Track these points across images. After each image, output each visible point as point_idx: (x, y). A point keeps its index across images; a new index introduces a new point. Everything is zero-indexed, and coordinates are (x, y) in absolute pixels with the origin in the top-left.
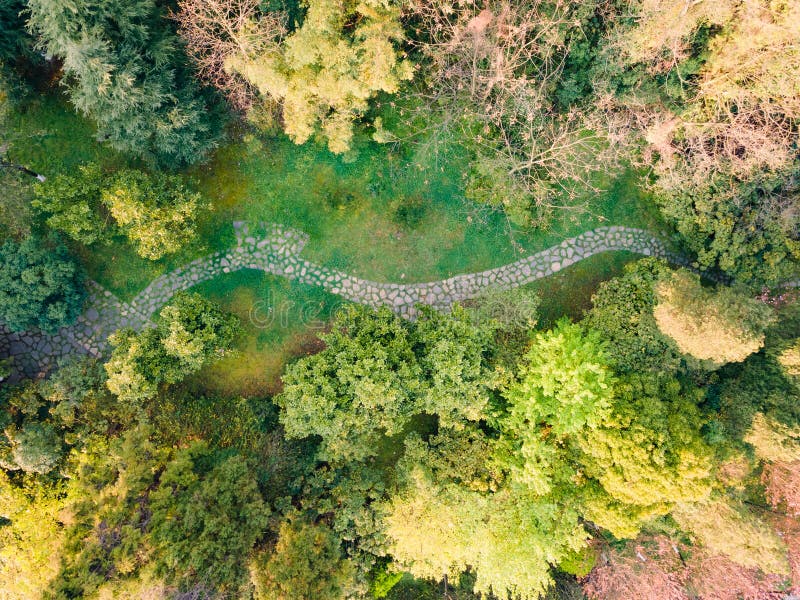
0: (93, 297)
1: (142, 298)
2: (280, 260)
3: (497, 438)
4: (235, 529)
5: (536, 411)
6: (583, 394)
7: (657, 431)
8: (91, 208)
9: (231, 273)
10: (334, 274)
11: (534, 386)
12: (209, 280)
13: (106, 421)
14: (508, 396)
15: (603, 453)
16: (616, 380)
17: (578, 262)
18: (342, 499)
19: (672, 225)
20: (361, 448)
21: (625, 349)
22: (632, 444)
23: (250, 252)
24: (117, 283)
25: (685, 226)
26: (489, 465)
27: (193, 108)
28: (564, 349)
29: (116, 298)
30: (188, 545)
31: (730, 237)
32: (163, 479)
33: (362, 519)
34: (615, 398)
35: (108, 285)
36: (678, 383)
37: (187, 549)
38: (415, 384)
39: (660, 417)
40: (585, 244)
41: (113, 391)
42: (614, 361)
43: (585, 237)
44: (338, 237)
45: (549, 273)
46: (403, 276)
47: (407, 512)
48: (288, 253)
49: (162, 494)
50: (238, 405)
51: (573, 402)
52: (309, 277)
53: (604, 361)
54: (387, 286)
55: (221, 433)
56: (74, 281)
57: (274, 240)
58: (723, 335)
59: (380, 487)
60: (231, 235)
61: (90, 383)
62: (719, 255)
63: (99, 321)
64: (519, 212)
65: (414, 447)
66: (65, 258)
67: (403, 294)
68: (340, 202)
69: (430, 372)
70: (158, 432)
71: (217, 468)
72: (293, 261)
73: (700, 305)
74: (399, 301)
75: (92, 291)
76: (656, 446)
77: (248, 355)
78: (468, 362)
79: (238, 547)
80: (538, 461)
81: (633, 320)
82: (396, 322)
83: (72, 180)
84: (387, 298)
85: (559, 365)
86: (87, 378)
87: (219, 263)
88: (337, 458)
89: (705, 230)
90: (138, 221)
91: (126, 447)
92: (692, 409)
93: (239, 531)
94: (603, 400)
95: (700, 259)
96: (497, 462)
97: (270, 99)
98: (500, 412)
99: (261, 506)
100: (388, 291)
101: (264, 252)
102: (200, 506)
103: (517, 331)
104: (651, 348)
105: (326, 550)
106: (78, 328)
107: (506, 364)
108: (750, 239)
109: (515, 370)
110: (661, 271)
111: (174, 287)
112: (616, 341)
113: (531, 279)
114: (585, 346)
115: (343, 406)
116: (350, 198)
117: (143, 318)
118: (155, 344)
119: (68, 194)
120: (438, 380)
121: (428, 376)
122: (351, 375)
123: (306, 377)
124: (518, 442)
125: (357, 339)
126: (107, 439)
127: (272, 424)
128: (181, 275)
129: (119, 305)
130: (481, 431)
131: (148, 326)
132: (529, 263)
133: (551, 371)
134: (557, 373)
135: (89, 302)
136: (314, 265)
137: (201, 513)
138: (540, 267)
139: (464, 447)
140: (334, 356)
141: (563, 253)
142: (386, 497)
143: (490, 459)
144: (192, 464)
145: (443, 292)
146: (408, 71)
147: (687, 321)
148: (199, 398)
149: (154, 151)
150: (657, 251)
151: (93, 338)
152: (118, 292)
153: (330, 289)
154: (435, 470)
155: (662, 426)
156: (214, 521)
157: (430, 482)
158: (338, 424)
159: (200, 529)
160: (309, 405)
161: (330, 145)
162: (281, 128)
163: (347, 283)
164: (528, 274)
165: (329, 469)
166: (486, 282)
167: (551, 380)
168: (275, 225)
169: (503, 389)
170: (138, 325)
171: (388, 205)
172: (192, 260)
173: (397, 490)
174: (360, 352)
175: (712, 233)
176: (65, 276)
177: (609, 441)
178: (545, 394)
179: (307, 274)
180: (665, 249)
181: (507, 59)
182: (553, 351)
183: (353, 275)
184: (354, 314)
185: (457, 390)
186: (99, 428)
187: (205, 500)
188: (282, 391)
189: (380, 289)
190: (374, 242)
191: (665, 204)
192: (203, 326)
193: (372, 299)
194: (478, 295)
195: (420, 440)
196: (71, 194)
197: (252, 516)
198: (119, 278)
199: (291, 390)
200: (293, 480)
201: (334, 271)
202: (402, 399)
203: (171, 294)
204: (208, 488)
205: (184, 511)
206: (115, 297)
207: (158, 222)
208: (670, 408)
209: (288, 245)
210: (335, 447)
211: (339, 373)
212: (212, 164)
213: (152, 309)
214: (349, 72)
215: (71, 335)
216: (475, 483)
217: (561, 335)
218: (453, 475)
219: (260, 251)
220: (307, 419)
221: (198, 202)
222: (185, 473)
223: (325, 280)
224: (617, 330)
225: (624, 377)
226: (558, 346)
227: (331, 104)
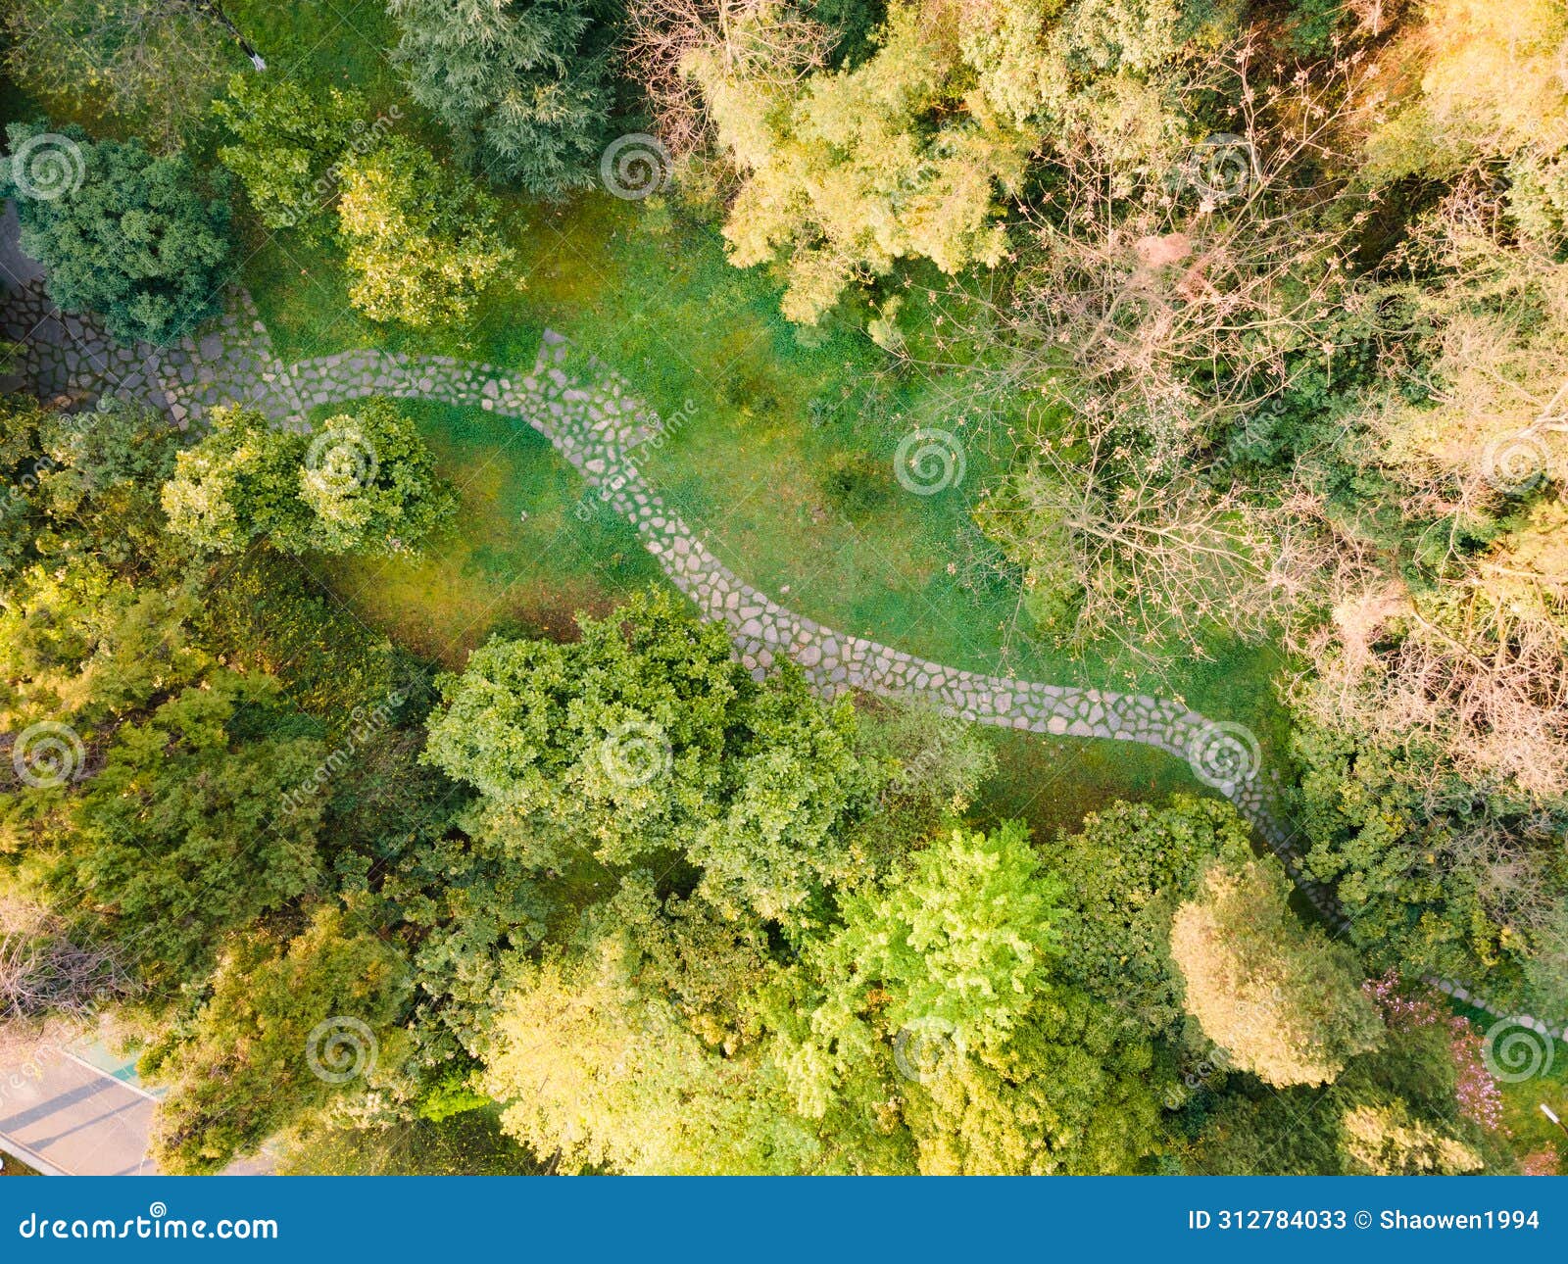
0: (230, 319)
1: (315, 368)
2: (590, 442)
3: (787, 964)
4: (234, 876)
5: (878, 960)
6: (975, 981)
7: (1065, 1120)
8: (312, 168)
9: (492, 414)
10: (669, 518)
11: (899, 916)
12: (447, 405)
13: (127, 546)
14: (846, 905)
15: (950, 1102)
16: (1046, 988)
17: (1098, 739)
18: (459, 915)
19: (1298, 768)
20: (541, 846)
21: (1092, 939)
22: (1008, 1117)
23: (546, 397)
24: (285, 317)
25: (1317, 785)
26: (745, 1002)
27: (586, 101)
28: (987, 882)
29: (270, 345)
30: (135, 862)
31: (1384, 851)
32: (163, 713)
33: (472, 970)
34: (1025, 1018)
35: (268, 314)
36: (1149, 1056)
37: (127, 868)
38: (692, 799)
39: (1084, 1099)
40: (1130, 714)
41: (166, 508)
42: (1061, 951)
43: (1137, 704)
44: (712, 458)
45: (1038, 728)
46: (785, 589)
47: (555, 1006)
48: (610, 436)
49: (144, 740)
50: (374, 649)
51: (949, 985)
52: (622, 497)
53: (1042, 941)
54: (748, 589)
55: (315, 681)
56: (210, 276)
57: (598, 400)
58: (1272, 1026)
59: (537, 932)
60: (529, 349)
61: (137, 467)
62: (1349, 869)
63: (217, 366)
64: (1047, 597)
65: (634, 899)
66: (218, 227)
67: (767, 620)
68: (749, 402)
69: (732, 791)
70: (206, 616)
71: (270, 742)
72: (611, 454)
73: (1263, 948)
74: (753, 628)
75: (234, 306)
76: (1049, 1147)
77: (440, 571)
78: (806, 814)
79: (219, 913)
80: (833, 1050)
81: (1136, 897)
82: (724, 665)
83: (306, 103)
84: (736, 611)
85: (964, 904)
86: (137, 455)
87: (482, 384)
88: (489, 842)
89: (1349, 813)
90: (378, 242)
91: (134, 615)
92: (1149, 1115)
93: (239, 884)
94: (1004, 1011)
95: (1310, 857)
96: (761, 1008)
97: (729, 158)
98: (816, 924)
99: (306, 858)
100: (745, 601)
101: (571, 410)
102: (199, 800)
103: (926, 803)
104: (1138, 962)
105: (375, 996)
106: (175, 357)
107: (873, 847)
108: (1415, 873)
109: (884, 868)
110: (1233, 839)
111: (381, 381)
112: (1085, 916)
113: (1002, 722)
114: (1025, 897)
115: (549, 765)
116: (770, 404)
117: (297, 405)
118: (287, 466)
119: (286, 124)
120: (738, 813)
121: (726, 795)
122: (592, 721)
123: (513, 677)
124: (818, 994)
125: (640, 659)
126: (111, 579)
127: (411, 719)
128: (405, 367)
129: (268, 358)
130: (765, 935)
131: (295, 426)
132: (1014, 692)
133: (943, 907)
134: (950, 917)
135: (218, 322)
136: (642, 482)
137: (191, 816)
138: (1030, 710)
139: (720, 948)
140: (584, 667)
141: (1084, 708)
142: (535, 955)
143: (752, 992)
144: (229, 711)
145: (839, 656)
146: (994, 249)
147: (1225, 962)
148: (313, 598)
149: (478, 132)
150: (1246, 797)
151: (190, 388)
152: (279, 334)
153: (646, 540)
154: (647, 956)
155: (1078, 1116)
156: (209, 843)
157: (626, 974)
158: (522, 792)
159: (173, 842)
160: (491, 732)
161: (786, 298)
162: (721, 217)
163: (681, 545)
164: (1002, 710)
165: (467, 848)
166: (921, 682)
167: (934, 924)
168: (615, 375)
169: (843, 889)
170: (279, 412)
171: (830, 453)
172: (437, 353)
173: (563, 954)
174: (631, 690)
175: (1356, 823)
176: (199, 258)
177: (972, 1088)
178: (910, 941)
179: (622, 490)
180: (1262, 802)
181: (1174, 332)
182: (967, 874)
183: (701, 538)
184: (663, 609)
185: (760, 851)
186: (107, 550)
187: (214, 793)
188: (460, 672)
189: (732, 590)
190: (768, 501)
191: (1306, 728)
192: (387, 484)
193: (709, 599)
194: (895, 696)
195: (650, 891)
196: (291, 126)
197: (278, 869)
198: (294, 310)
199: (475, 683)
200: (393, 833)
201: (671, 513)
202: (656, 812)
203: (366, 391)
204: (232, 775)
205: (165, 795)
206: (267, 340)
207: (413, 261)
208: (1109, 1093)
209: (618, 423)
210: (496, 823)
211: (575, 704)
212: (567, 209)
213: (321, 399)
214: (889, 195)
215: (153, 361)
216: (703, 1020)
217: (996, 856)
218: (672, 985)
219: (565, 404)
220: (473, 752)
221: (506, 263)
222: (209, 722)
223: (646, 519)
224: (1098, 898)
225: (1063, 989)
226: (980, 871)
227: (829, 230)
